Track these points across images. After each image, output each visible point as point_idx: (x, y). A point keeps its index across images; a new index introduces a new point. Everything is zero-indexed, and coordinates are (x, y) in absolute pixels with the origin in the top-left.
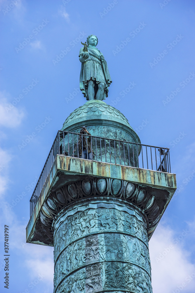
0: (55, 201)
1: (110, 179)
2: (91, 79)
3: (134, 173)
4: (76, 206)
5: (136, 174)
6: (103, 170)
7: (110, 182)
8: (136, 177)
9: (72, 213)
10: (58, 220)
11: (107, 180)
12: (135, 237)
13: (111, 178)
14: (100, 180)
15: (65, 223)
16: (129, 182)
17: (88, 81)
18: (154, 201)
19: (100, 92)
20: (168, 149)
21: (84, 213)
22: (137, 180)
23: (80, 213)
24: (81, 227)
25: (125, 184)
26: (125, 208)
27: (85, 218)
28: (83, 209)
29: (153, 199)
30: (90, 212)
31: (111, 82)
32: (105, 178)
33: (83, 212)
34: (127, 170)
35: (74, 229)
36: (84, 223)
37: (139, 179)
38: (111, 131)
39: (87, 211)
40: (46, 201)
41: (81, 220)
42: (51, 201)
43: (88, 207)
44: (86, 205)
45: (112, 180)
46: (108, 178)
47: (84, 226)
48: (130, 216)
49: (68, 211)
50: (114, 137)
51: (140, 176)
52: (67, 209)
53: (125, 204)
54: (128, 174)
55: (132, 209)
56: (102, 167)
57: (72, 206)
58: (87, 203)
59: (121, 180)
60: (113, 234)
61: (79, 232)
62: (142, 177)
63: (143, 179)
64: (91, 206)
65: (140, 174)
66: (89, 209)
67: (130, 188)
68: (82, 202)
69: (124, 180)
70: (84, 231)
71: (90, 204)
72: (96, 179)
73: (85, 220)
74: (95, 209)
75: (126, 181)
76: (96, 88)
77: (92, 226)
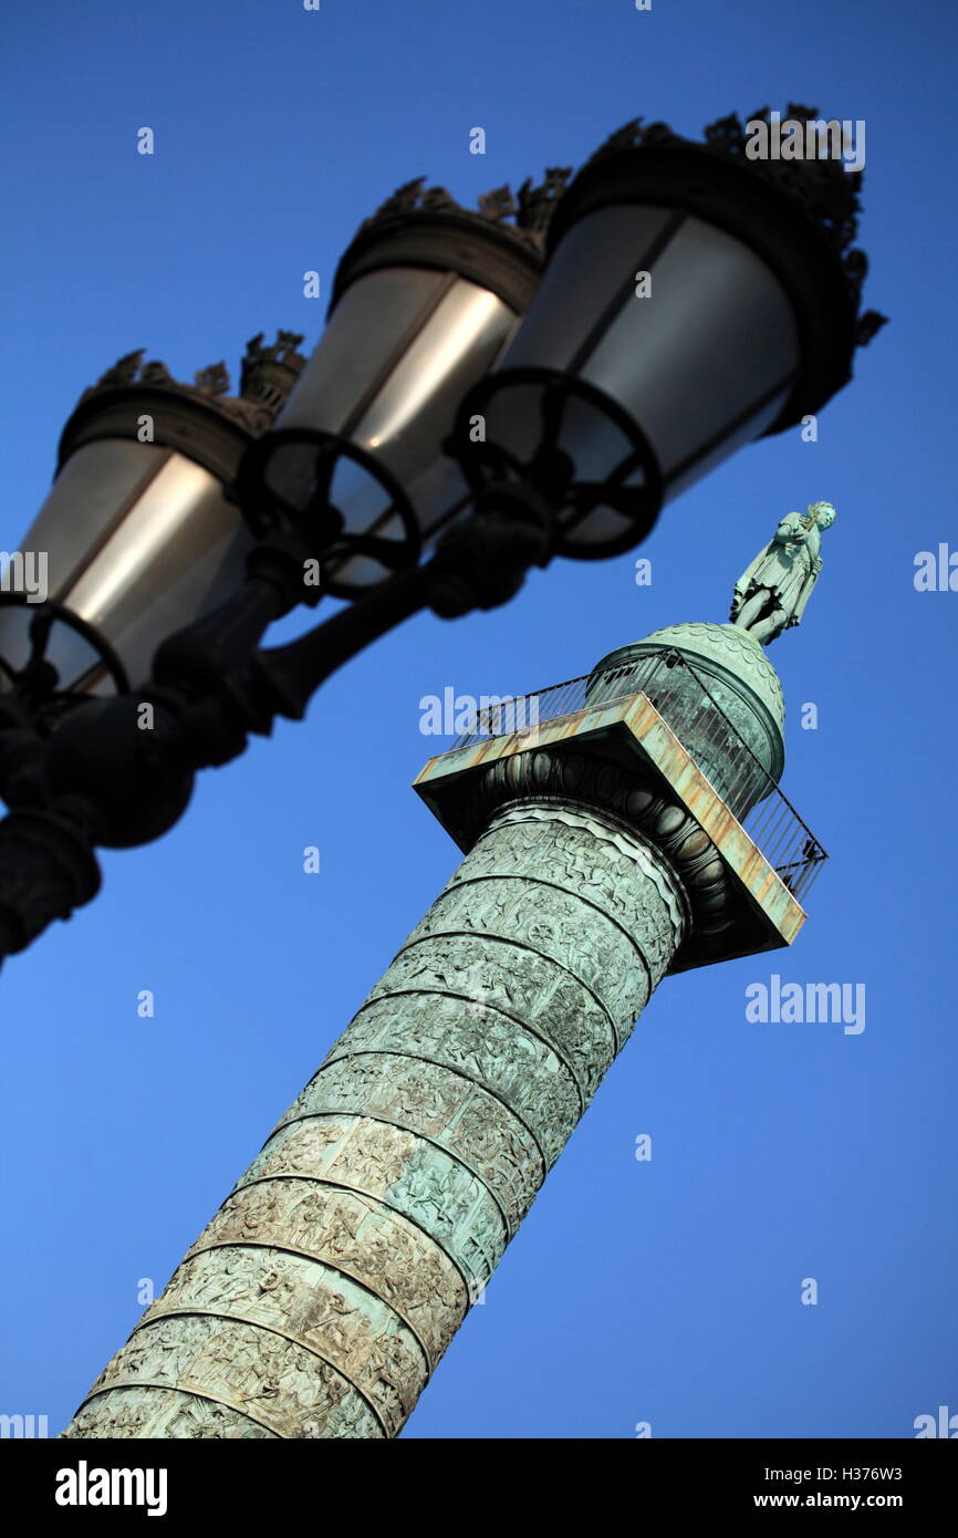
0: (556, 770)
1: (694, 822)
2: (773, 589)
3: (742, 848)
4: (587, 815)
5: (744, 856)
6: (696, 794)
7: (690, 826)
8: (740, 860)
9: (570, 820)
10: (528, 807)
11: (689, 820)
13: (697, 823)
14: (677, 809)
15: (540, 826)
16: (722, 859)
17: (762, 587)
18: (729, 927)
20: (825, 856)
21: (595, 841)
22: (737, 869)
23: (586, 836)
24: (569, 865)
25: (712, 853)
26: (671, 899)
27: (591, 855)
28: (599, 832)
29: (728, 924)
30: (608, 851)
32: (688, 814)
33: (595, 839)
34: (734, 833)
35: (553, 854)
36: (580, 861)
37: (742, 868)
38: (750, 728)
39: (605, 844)
41: (581, 851)
42: (547, 763)
43: (610, 838)
44: (610, 831)
45: (697, 827)
46: (694, 818)
47: (576, 868)
48: (668, 923)
49: (564, 810)
51: (747, 865)
52: (565, 804)
53: (680, 892)
54: (732, 841)
55: (681, 910)
56: (698, 788)
57: (581, 808)
58: (615, 828)
59: (711, 843)
61: (559, 870)
62: (749, 870)
63: (749, 875)
64: (617, 839)
65: (749, 861)
66: (611, 844)
67: (714, 869)
68: (608, 819)
69: (715, 847)
70: (571, 877)
71: (618, 836)
72: (674, 800)
73: (587, 857)
74: (621, 852)
75: (719, 853)
76: (765, 612)
77: (590, 881)
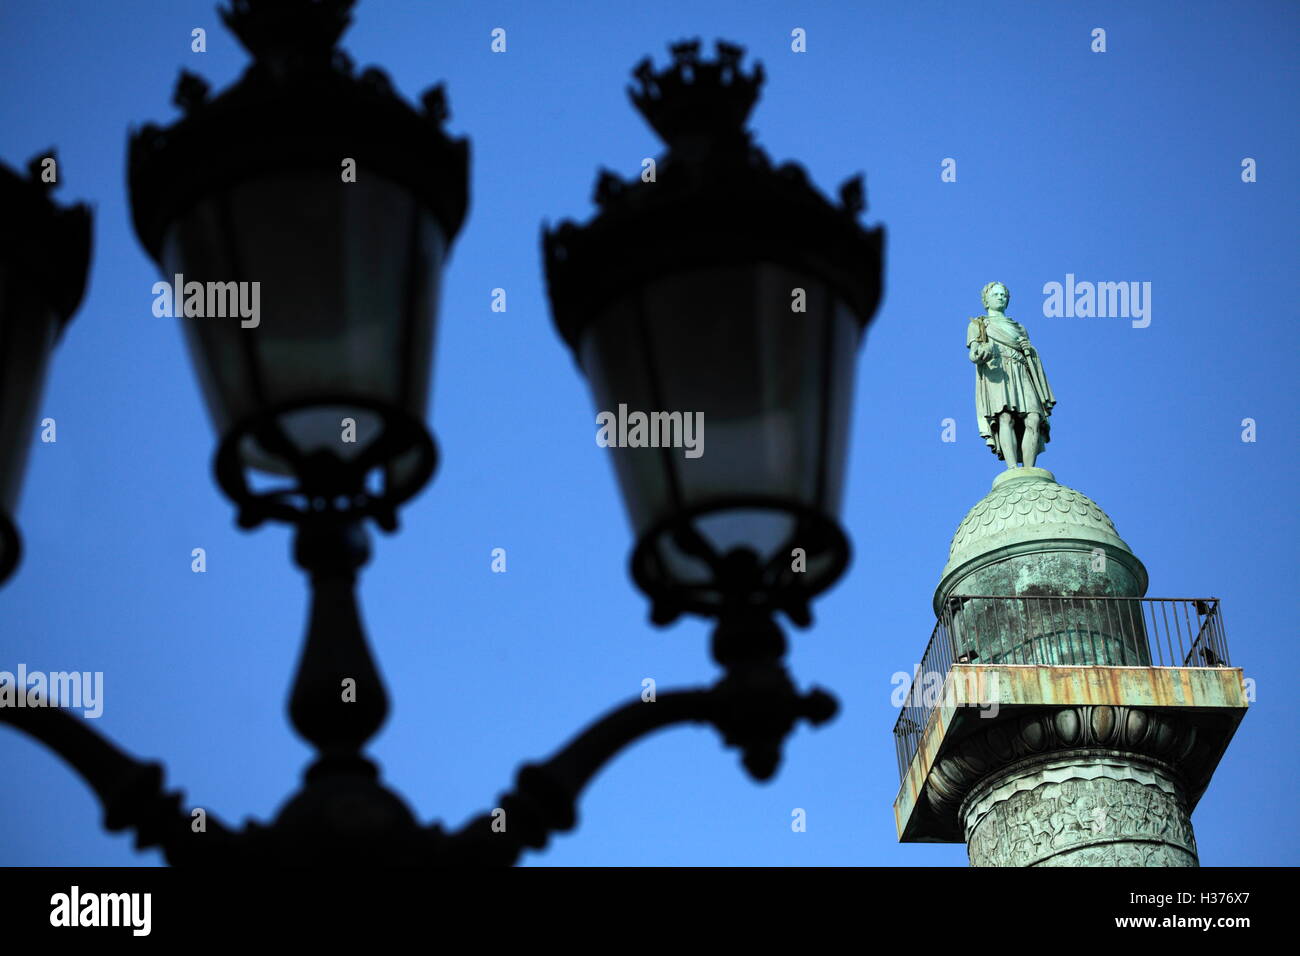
0: (961, 766)
1: (1085, 709)
2: (1006, 409)
3: (1140, 681)
4: (1011, 779)
5: (1147, 686)
6: (1066, 686)
7: (1085, 714)
8: (1147, 693)
9: (1003, 794)
10: (972, 806)
11: (1079, 710)
12: (1162, 843)
13: (1088, 706)
14: (1063, 713)
15: (990, 818)
16: (1132, 708)
17: (997, 416)
18: (1198, 736)
19: (1030, 438)
20: (1216, 601)
21: (1033, 795)
22: (1151, 702)
23: (1024, 796)
24: (1030, 835)
25: (1120, 713)
27: (1038, 810)
28: (1029, 784)
29: (1194, 734)
30: (1048, 793)
31: (1054, 403)
32: (1074, 708)
33: (1031, 793)
34: (1123, 678)
35: (1013, 838)
36: (1035, 823)
37: (1154, 697)
39: (1041, 789)
40: (937, 763)
41: (1029, 815)
42: (952, 765)
43: (1041, 781)
44: (1037, 775)
45: (1090, 708)
46: (1081, 706)
47: (1038, 831)
48: (1143, 791)
49: (994, 789)
50: (1081, 580)
51: (1156, 690)
52: (990, 784)
53: (1130, 759)
54: (1127, 687)
55: (1146, 768)
56: (1063, 680)
57: (1003, 777)
58: (1038, 769)
59: (1112, 707)
60: (1109, 847)
61: (1027, 846)
62: (1162, 691)
63: (1165, 694)
64: (1047, 776)
65: (1155, 684)
66: (1045, 785)
67: (1134, 720)
68: (1027, 767)
69: (1119, 707)
70: (1040, 844)
71: (1045, 773)
72: (1054, 710)
73: (1037, 815)
74: (1057, 784)
75: (1125, 707)
76: (1019, 428)
77: (1057, 831)
